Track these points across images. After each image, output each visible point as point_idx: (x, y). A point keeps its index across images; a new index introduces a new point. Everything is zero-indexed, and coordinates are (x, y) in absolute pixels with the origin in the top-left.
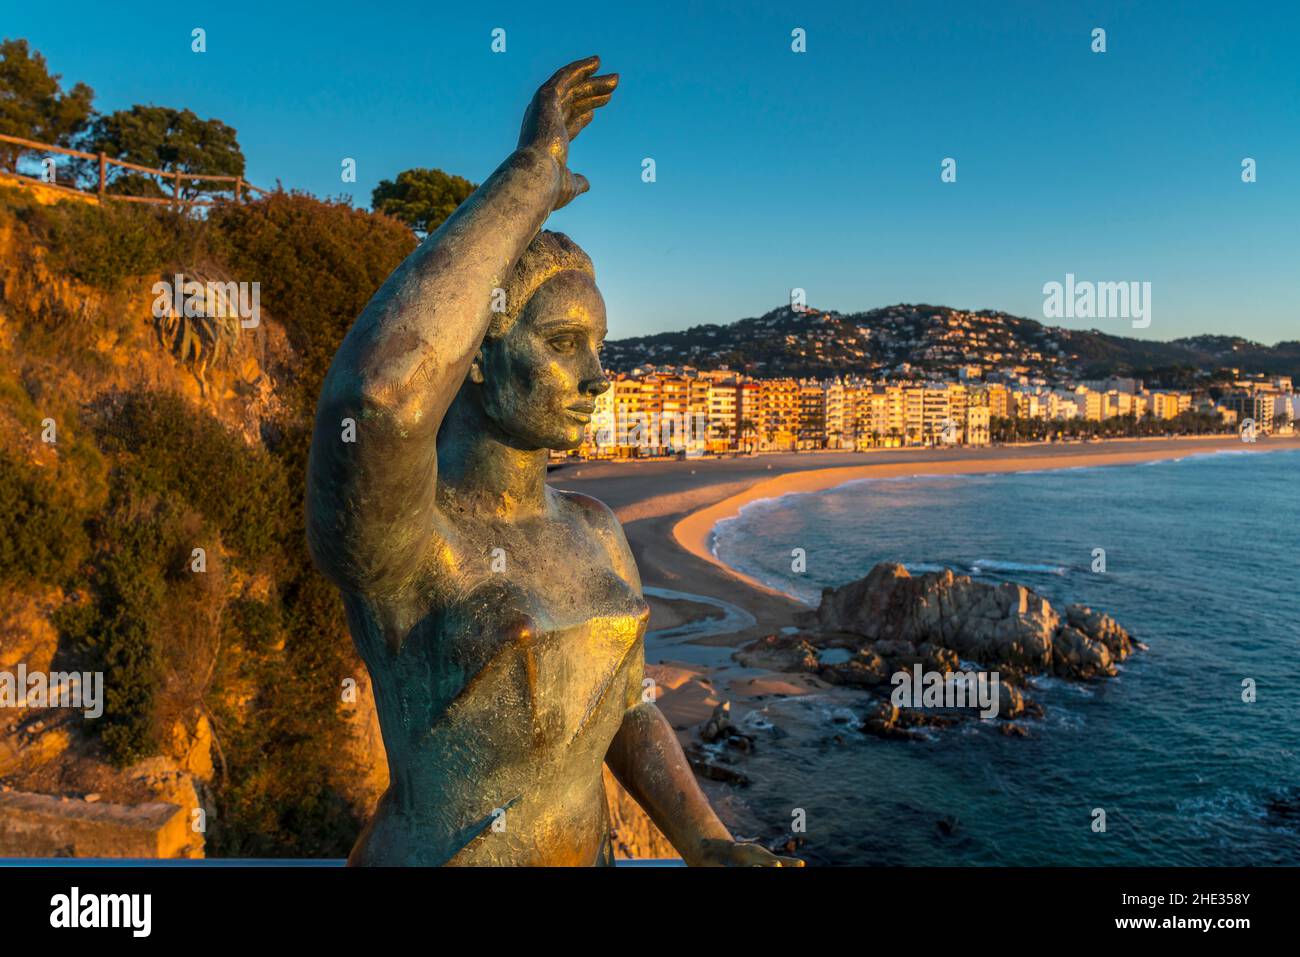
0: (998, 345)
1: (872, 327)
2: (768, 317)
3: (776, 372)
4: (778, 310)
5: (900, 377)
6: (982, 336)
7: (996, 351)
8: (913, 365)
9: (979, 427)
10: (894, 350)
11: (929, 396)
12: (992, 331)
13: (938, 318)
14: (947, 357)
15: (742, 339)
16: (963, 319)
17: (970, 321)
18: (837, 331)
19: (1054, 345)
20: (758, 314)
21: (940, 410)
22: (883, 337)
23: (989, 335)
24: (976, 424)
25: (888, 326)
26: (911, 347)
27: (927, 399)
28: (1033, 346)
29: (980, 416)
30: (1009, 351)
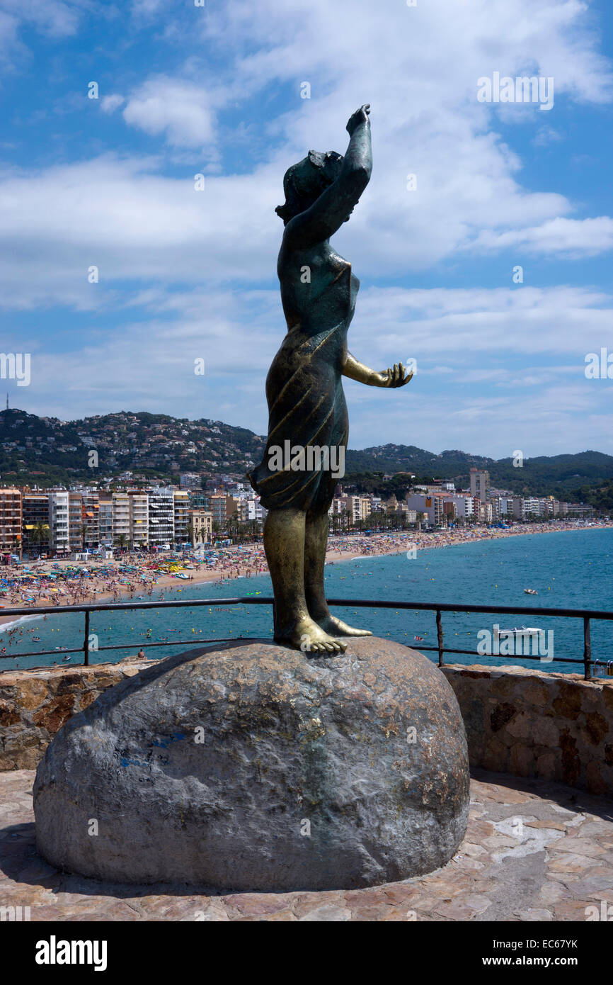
1: (92, 434)
5: (124, 484)
6: (201, 444)
7: (214, 459)
8: (135, 470)
9: (203, 530)
10: (119, 458)
11: (154, 501)
12: (209, 440)
13: (160, 427)
16: (183, 428)
17: (190, 430)
21: (166, 515)
23: (208, 444)
24: (199, 528)
27: (154, 505)
28: (248, 455)
29: (202, 522)
30: (226, 459)
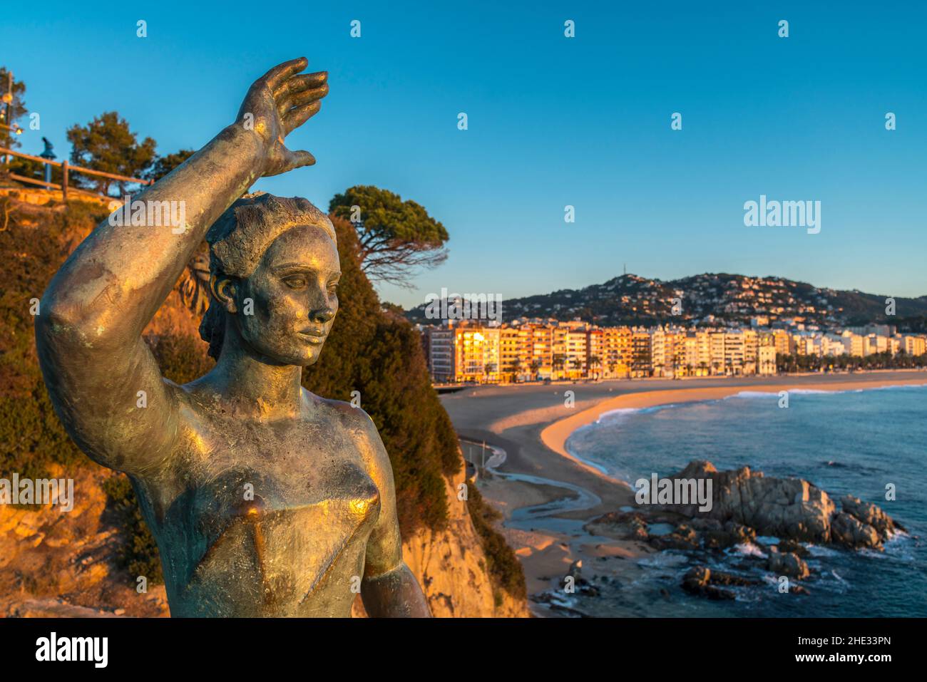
0: (780, 302)
1: (685, 290)
2: (608, 284)
3: (616, 322)
4: (615, 279)
5: (707, 325)
6: (768, 295)
7: (779, 306)
8: (716, 315)
9: (768, 362)
10: (701, 305)
11: (729, 338)
12: (775, 291)
13: (734, 283)
14: (742, 311)
15: (590, 299)
16: (753, 283)
17: (758, 284)
18: (659, 293)
19: (824, 301)
20: (602, 282)
21: (738, 349)
22: (693, 297)
23: (773, 294)
24: (765, 359)
25: (697, 289)
26: (714, 304)
27: (728, 341)
28: (808, 302)
29: (768, 353)
30: (789, 306)
